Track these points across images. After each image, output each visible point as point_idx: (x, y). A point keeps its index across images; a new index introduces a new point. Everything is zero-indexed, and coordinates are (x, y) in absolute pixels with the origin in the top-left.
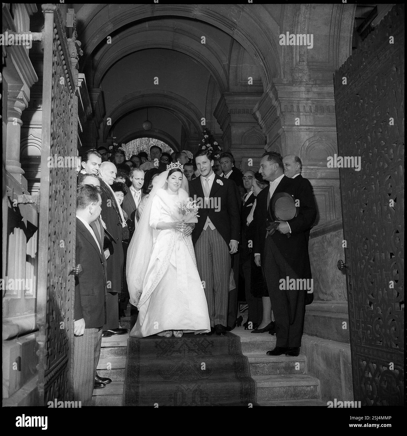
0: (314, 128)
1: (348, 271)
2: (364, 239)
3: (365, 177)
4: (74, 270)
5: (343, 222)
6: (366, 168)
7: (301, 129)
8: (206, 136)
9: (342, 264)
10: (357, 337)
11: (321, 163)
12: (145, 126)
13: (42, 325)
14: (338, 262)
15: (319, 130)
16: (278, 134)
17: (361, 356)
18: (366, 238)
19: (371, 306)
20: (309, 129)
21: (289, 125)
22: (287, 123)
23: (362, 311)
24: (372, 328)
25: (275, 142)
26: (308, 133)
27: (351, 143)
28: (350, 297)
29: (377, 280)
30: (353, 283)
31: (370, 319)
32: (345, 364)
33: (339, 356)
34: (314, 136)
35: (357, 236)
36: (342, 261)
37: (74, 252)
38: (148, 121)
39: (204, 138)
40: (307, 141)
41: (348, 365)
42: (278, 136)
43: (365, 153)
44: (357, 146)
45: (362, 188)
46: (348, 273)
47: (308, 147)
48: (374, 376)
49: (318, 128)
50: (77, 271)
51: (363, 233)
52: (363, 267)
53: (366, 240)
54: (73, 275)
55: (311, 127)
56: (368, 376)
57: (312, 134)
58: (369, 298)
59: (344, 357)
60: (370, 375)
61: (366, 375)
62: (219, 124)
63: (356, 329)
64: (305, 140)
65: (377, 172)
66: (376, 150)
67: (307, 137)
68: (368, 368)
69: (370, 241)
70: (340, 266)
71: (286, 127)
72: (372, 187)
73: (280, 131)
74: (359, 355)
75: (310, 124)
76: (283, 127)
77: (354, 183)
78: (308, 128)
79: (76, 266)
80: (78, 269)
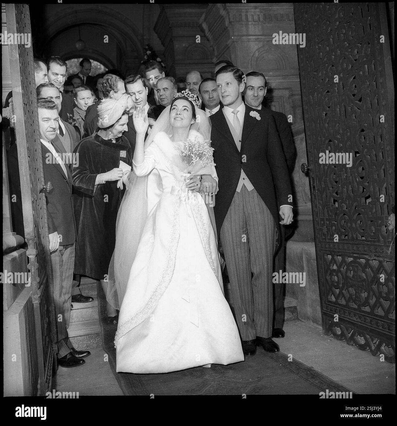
0: (263, 37)
1: (311, 173)
2: (327, 141)
3: (327, 79)
4: (44, 188)
5: (304, 126)
6: (329, 70)
7: (250, 39)
8: (149, 52)
9: (306, 167)
10: (321, 234)
11: (271, 73)
12: (78, 46)
13: (31, 239)
14: (302, 165)
15: (268, 40)
16: (227, 45)
17: (326, 251)
18: (329, 140)
19: (335, 204)
20: (258, 39)
21: (238, 36)
22: (236, 34)
23: (326, 210)
24: (337, 224)
25: (224, 53)
26: (257, 43)
27: (311, 47)
28: (313, 198)
29: (341, 179)
30: (317, 185)
31: (335, 216)
32: (308, 261)
33: (302, 254)
34: (263, 46)
35: (320, 139)
36: (305, 164)
37: (42, 170)
38: (80, 40)
39: (147, 54)
40: (257, 51)
41: (311, 261)
42: (227, 47)
43: (327, 56)
44: (318, 50)
45: (325, 91)
46: (311, 175)
47: (257, 58)
48: (339, 267)
49: (267, 37)
50: (48, 189)
51: (327, 135)
52: (326, 168)
53: (329, 142)
54: (43, 194)
55: (260, 37)
56: (333, 269)
57: (261, 44)
58: (334, 197)
59: (307, 254)
60: (335, 267)
61: (331, 268)
62: (160, 39)
63: (321, 227)
64: (254, 50)
65: (340, 74)
66: (339, 52)
67: (256, 47)
68: (333, 261)
69: (334, 143)
70: (304, 169)
71: (235, 38)
72: (335, 89)
73: (229, 42)
74: (324, 250)
75: (259, 34)
76: (232, 38)
77: (316, 88)
78: (257, 37)
79: (46, 184)
80: (48, 187)
